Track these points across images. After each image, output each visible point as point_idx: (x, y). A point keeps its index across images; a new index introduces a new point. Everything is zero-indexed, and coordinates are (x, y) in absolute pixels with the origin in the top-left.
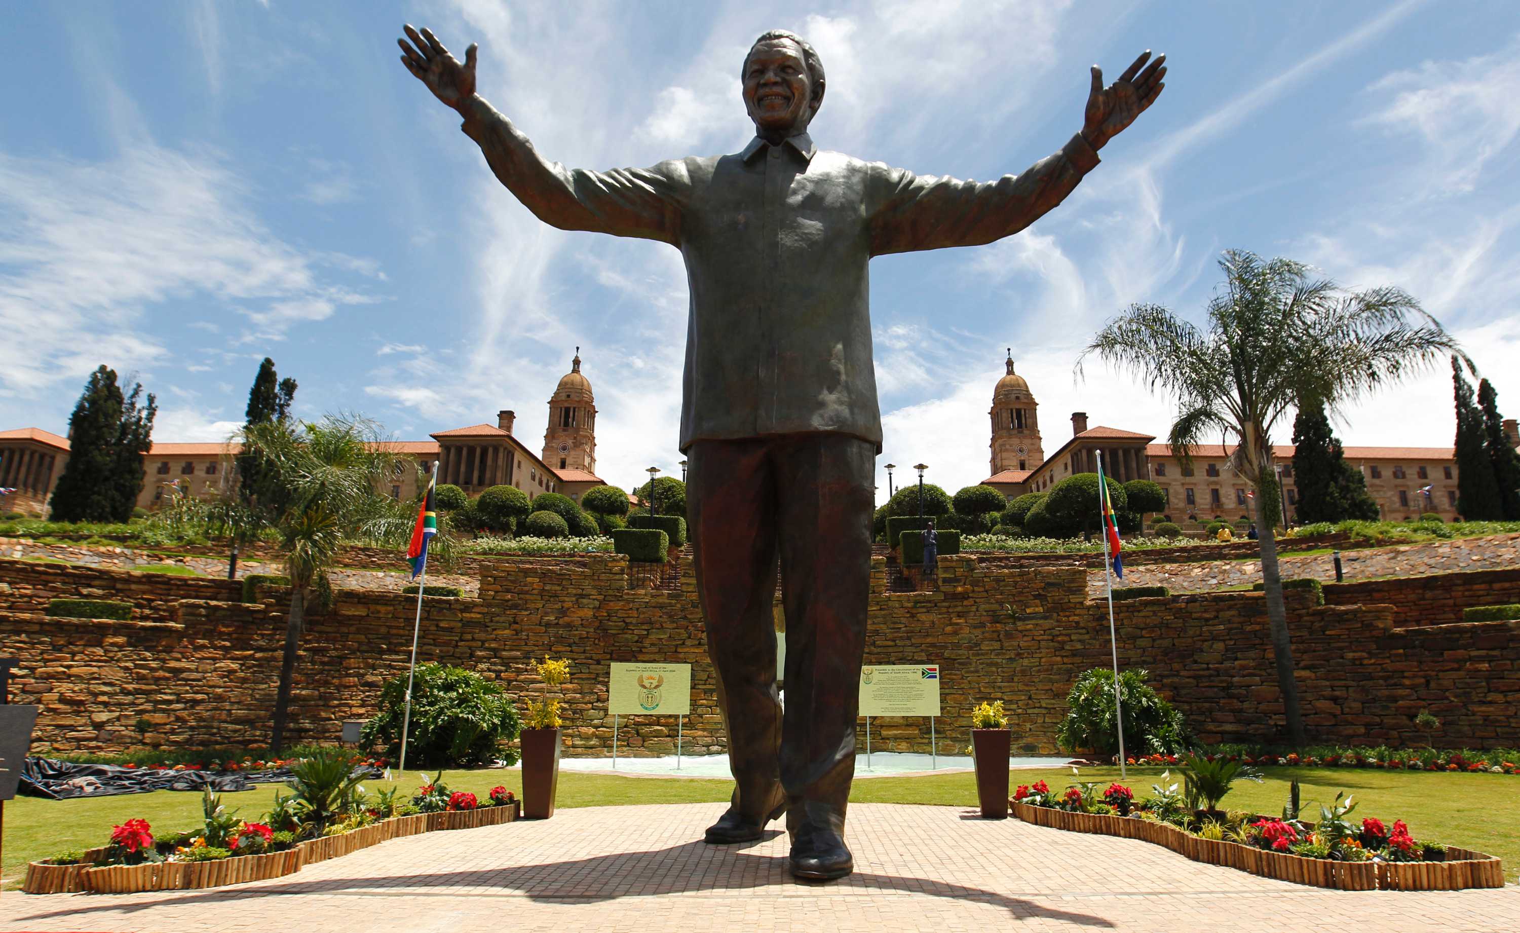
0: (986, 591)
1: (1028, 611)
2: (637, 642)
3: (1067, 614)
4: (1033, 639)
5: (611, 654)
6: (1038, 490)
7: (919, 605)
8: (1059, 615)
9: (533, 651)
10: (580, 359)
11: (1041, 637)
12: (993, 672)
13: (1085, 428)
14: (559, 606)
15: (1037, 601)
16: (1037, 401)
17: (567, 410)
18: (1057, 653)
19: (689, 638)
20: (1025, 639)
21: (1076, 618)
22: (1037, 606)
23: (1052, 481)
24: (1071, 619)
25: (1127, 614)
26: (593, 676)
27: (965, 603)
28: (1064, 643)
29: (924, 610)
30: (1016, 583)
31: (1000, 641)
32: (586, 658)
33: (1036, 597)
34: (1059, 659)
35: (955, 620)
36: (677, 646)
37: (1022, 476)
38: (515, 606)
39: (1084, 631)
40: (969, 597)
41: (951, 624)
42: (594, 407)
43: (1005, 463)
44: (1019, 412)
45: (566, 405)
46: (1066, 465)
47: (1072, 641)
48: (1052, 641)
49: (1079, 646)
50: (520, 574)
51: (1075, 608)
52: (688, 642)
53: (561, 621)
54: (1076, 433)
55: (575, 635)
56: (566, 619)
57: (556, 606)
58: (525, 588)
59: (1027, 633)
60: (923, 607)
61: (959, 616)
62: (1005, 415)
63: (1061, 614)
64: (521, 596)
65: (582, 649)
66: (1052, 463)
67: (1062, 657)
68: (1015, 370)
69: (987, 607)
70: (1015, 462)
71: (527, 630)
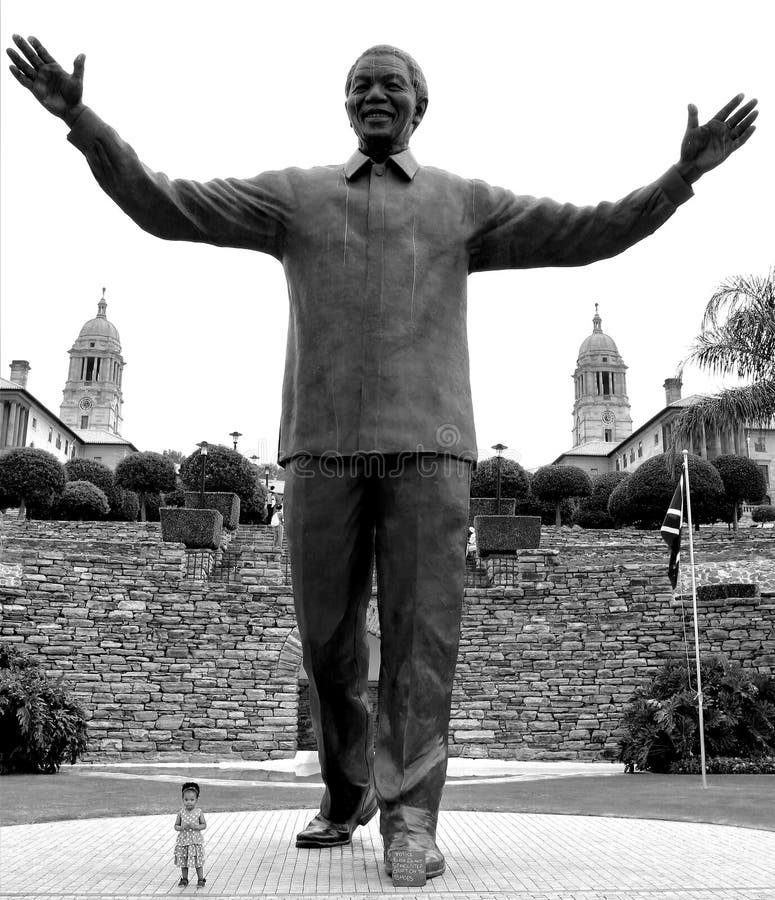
0: (569, 588)
1: (612, 609)
2: (193, 638)
3: (653, 613)
4: (617, 640)
5: (165, 651)
6: (625, 465)
7: (496, 601)
8: (644, 615)
9: (80, 648)
10: (107, 302)
11: (625, 638)
12: (574, 674)
13: (679, 396)
14: (109, 598)
15: (622, 600)
16: (626, 364)
17: (91, 361)
18: (642, 654)
19: (250, 633)
20: (609, 639)
21: (662, 618)
22: (621, 605)
23: (640, 455)
24: (656, 619)
25: (714, 615)
26: (146, 674)
27: (546, 600)
28: (648, 644)
29: (503, 607)
30: (600, 579)
31: (582, 641)
32: (138, 655)
33: (620, 595)
34: (643, 660)
35: (534, 619)
36: (236, 642)
37: (606, 448)
38: (63, 599)
39: (670, 632)
40: (550, 594)
41: (530, 623)
42: (121, 358)
43: (590, 433)
44: (606, 375)
45: (90, 355)
46: (657, 436)
47: (657, 642)
48: (636, 641)
49: (664, 647)
50: (67, 562)
51: (661, 608)
52: (248, 638)
53: (112, 614)
54: (669, 401)
55: (126, 631)
56: (116, 612)
57: (106, 598)
58: (72, 579)
59: (610, 633)
60: (501, 604)
61: (539, 614)
62: (591, 380)
63: (646, 613)
64: (68, 586)
65: (134, 645)
66: (641, 435)
67: (647, 658)
68: (602, 328)
69: (568, 604)
70: (600, 432)
71: (74, 624)
